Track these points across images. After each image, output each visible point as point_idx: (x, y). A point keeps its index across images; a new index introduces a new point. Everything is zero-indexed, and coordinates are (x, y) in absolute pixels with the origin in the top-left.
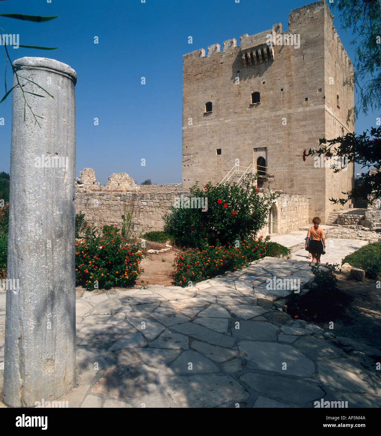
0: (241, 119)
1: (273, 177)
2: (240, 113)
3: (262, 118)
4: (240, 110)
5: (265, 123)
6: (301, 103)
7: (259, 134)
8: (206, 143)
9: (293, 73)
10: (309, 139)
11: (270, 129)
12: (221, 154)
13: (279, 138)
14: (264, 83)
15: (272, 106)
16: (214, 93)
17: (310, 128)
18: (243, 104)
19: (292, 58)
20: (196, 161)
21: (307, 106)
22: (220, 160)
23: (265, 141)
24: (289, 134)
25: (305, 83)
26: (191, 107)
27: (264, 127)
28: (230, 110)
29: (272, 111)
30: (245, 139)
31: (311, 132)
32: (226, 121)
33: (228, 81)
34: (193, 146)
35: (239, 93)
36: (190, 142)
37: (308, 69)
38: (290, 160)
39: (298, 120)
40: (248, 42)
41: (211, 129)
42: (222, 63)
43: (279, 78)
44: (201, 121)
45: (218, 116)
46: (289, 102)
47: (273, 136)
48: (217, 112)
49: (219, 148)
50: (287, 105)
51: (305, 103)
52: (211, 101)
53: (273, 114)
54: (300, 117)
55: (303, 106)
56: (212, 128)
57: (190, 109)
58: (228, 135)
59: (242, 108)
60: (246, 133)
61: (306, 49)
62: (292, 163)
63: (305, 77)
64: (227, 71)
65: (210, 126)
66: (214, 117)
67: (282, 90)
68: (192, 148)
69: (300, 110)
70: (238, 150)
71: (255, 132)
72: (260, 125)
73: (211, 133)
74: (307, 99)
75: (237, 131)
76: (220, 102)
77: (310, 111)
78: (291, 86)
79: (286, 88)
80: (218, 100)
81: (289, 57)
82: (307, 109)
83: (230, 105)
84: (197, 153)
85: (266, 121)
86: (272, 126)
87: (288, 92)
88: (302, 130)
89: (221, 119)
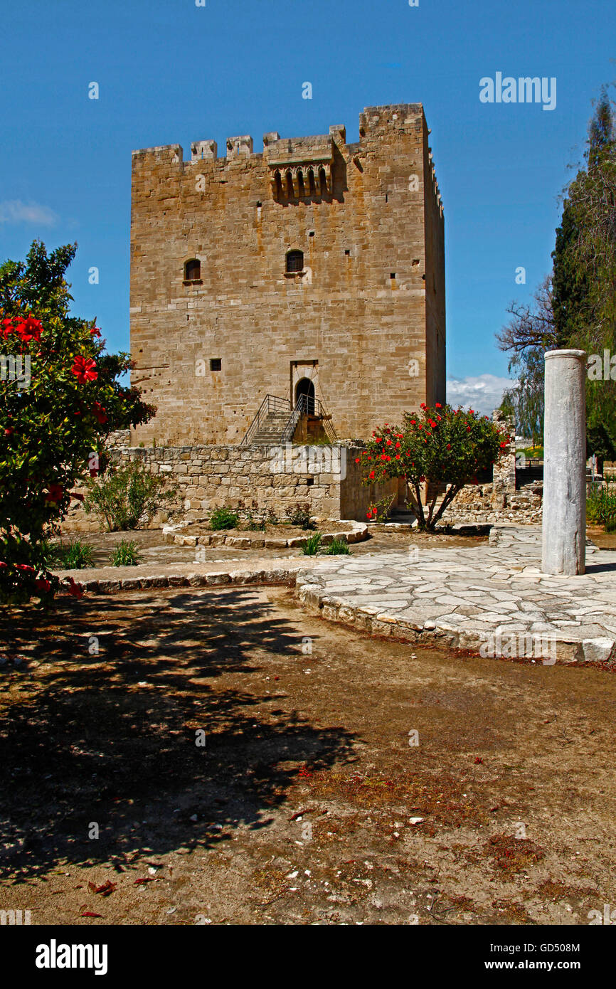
0: (263, 300)
1: (329, 417)
2: (262, 290)
3: (307, 304)
4: (262, 283)
5: (313, 314)
6: (383, 282)
7: (302, 334)
8: (186, 346)
9: (368, 223)
10: (397, 349)
11: (325, 326)
12: (219, 369)
13: (342, 344)
14: (312, 234)
15: (327, 280)
16: (205, 242)
17: (399, 330)
18: (268, 272)
19: (366, 196)
20: (163, 382)
21: (395, 288)
22: (219, 381)
23: (314, 347)
24: (361, 338)
25: (390, 246)
26: (152, 265)
27: (312, 320)
28: (240, 281)
29: (329, 292)
30: (273, 342)
31: (400, 336)
32: (232, 303)
33: (237, 221)
34: (156, 349)
35: (261, 248)
36: (149, 341)
37: (396, 220)
38: (363, 386)
39: (376, 313)
40: (282, 151)
41: (198, 316)
42: (223, 182)
43: (341, 229)
44: (176, 297)
45: (213, 291)
46: (362, 278)
47: (330, 339)
48: (212, 282)
49: (215, 357)
50: (356, 282)
51: (389, 282)
52: (198, 257)
53: (330, 298)
54: (381, 308)
55: (387, 287)
56: (201, 313)
57: (149, 270)
58: (236, 332)
59: (266, 278)
60: (274, 329)
61: (392, 183)
62: (365, 393)
63: (390, 234)
64: (234, 199)
65: (197, 311)
66: (206, 292)
67: (347, 252)
68: (154, 354)
69: (382, 294)
70: (258, 364)
71: (295, 328)
72: (304, 315)
73: (198, 323)
74: (393, 276)
75: (257, 324)
76: (218, 262)
77: (400, 299)
78: (365, 247)
79: (356, 250)
80: (215, 257)
81: (361, 194)
82: (395, 294)
83: (241, 269)
84: (165, 366)
85: (315, 310)
86: (330, 320)
87: (360, 258)
88: (385, 331)
89: (220, 298)
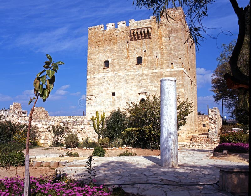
0: (129, 73)
2: (129, 70)
3: (143, 74)
4: (129, 68)
5: (145, 77)
6: (168, 66)
7: (142, 84)
8: (104, 88)
9: (163, 47)
11: (149, 81)
12: (115, 96)
13: (155, 87)
14: (145, 51)
15: (150, 66)
16: (110, 55)
18: (131, 64)
19: (163, 38)
20: (97, 100)
21: (172, 68)
22: (115, 100)
23: (145, 88)
25: (171, 54)
26: (94, 63)
27: (145, 79)
28: (122, 67)
29: (150, 70)
30: (132, 86)
32: (119, 74)
33: (121, 48)
34: (94, 90)
35: (128, 57)
36: (92, 87)
37: (173, 45)
40: (135, 25)
41: (108, 79)
42: (116, 36)
43: (155, 49)
44: (101, 73)
45: (113, 70)
46: (161, 65)
47: (151, 85)
48: (113, 68)
49: (113, 92)
51: (171, 66)
52: (108, 60)
54: (168, 75)
55: (170, 68)
56: (109, 78)
57: (93, 64)
58: (120, 83)
59: (130, 66)
60: (132, 83)
61: (171, 33)
63: (171, 50)
64: (120, 41)
66: (111, 71)
67: (157, 57)
68: (94, 91)
69: (168, 70)
70: (127, 94)
71: (139, 82)
72: (142, 78)
73: (108, 81)
74: (172, 64)
75: (127, 81)
76: (114, 61)
77: (174, 71)
78: (162, 55)
79: (159, 56)
81: (161, 37)
82: (173, 70)
83: (122, 64)
84: (98, 95)
85: (146, 76)
86: (151, 79)
87: (161, 59)
89: (115, 73)
